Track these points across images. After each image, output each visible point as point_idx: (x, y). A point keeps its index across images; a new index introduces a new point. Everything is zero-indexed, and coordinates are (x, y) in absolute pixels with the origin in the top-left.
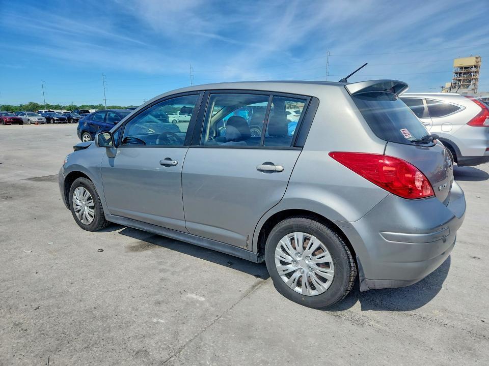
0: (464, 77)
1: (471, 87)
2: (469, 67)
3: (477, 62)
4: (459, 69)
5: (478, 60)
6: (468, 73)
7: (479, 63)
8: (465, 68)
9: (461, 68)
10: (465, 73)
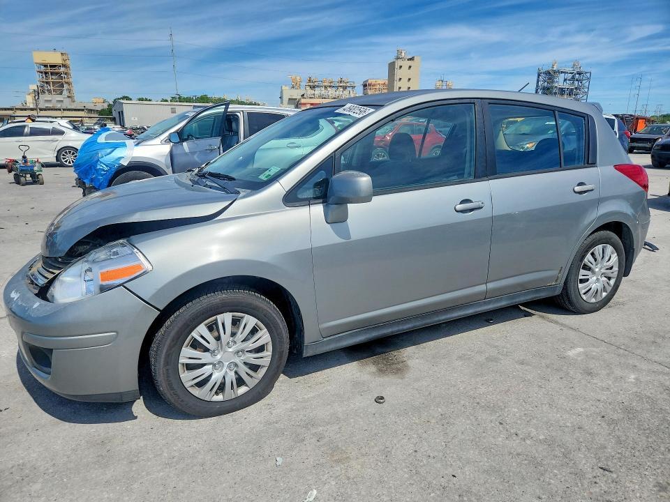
0: (51, 79)
1: (65, 93)
2: (56, 66)
3: (65, 61)
4: (42, 67)
5: (65, 57)
6: (57, 74)
7: (68, 62)
8: (51, 66)
9: (46, 66)
10: (52, 74)
